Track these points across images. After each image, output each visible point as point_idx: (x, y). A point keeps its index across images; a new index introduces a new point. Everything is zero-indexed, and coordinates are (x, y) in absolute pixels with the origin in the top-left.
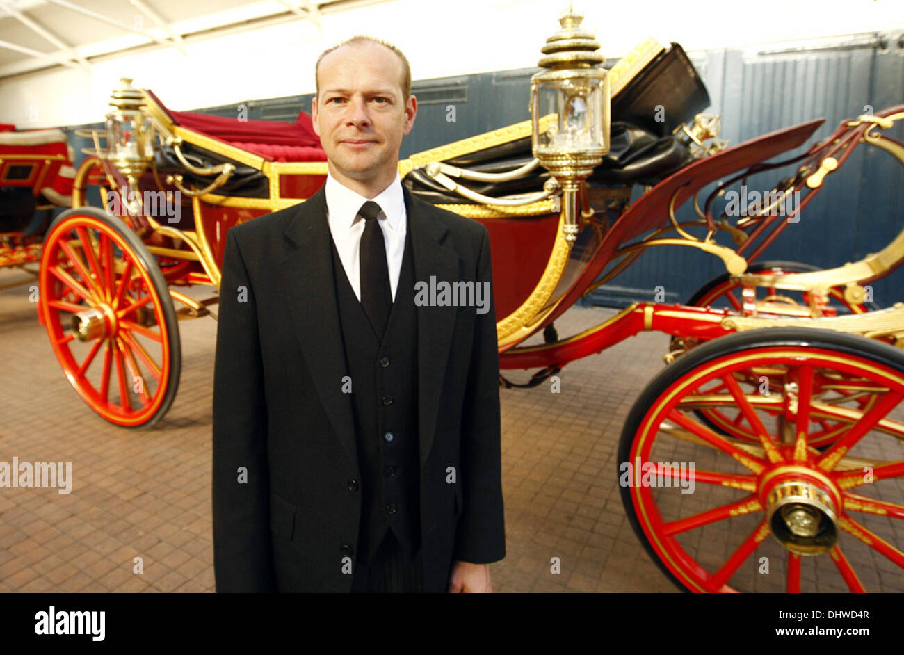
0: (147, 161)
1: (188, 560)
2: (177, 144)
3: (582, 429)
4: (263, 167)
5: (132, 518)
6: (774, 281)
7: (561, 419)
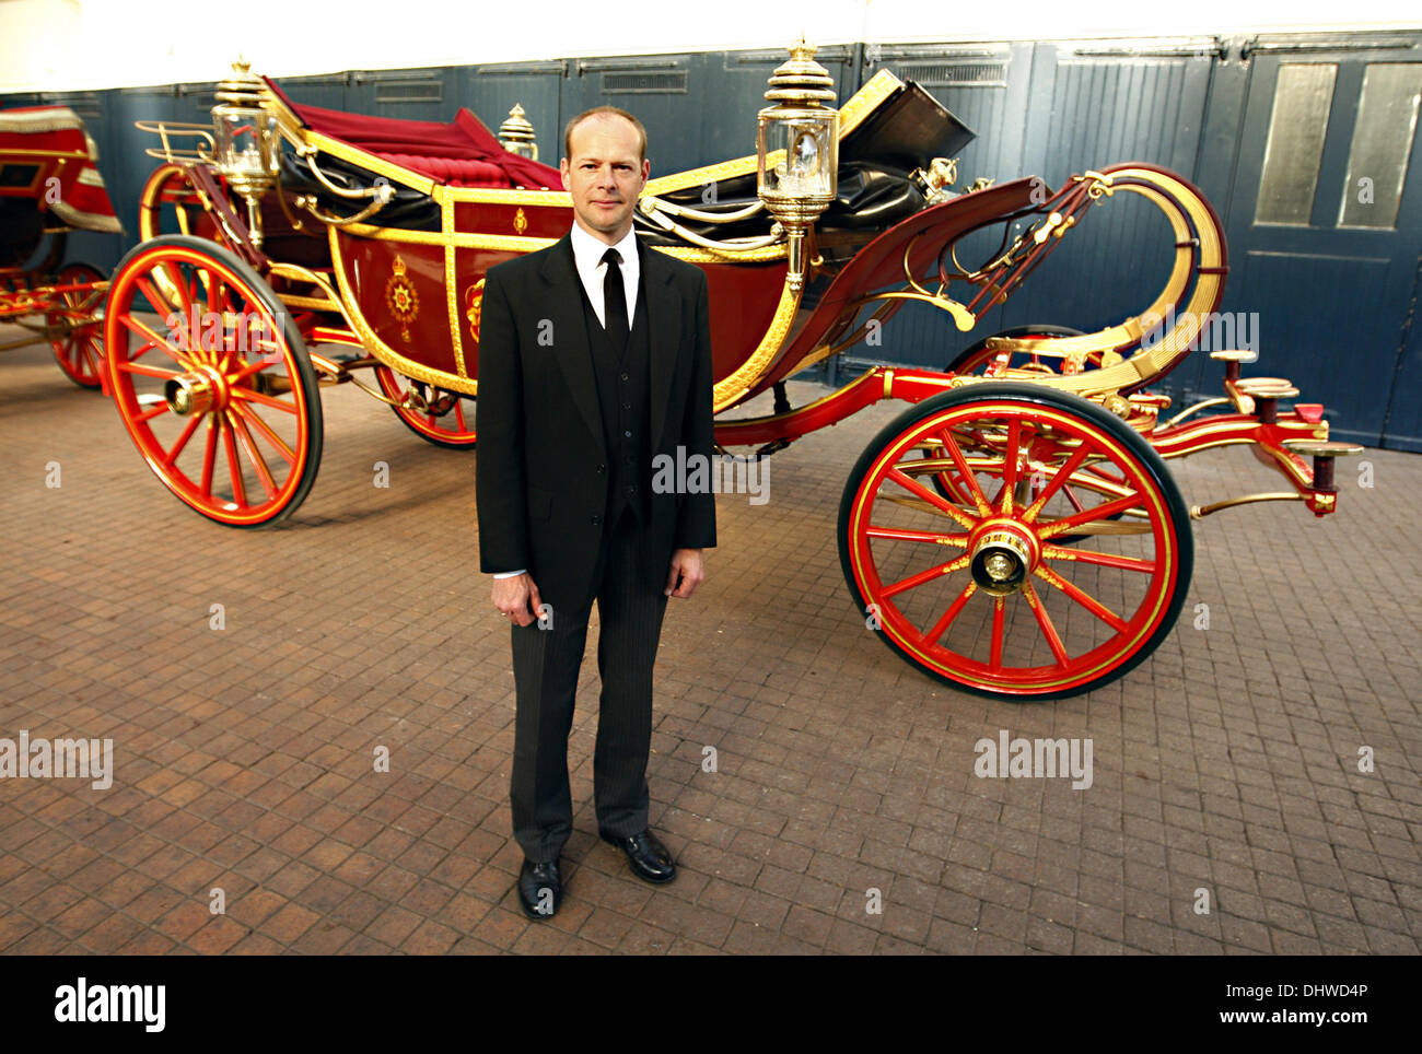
0: (273, 177)
1: (364, 651)
2: (312, 155)
3: (818, 523)
4: (432, 191)
5: (285, 616)
6: (1031, 346)
7: (793, 513)
